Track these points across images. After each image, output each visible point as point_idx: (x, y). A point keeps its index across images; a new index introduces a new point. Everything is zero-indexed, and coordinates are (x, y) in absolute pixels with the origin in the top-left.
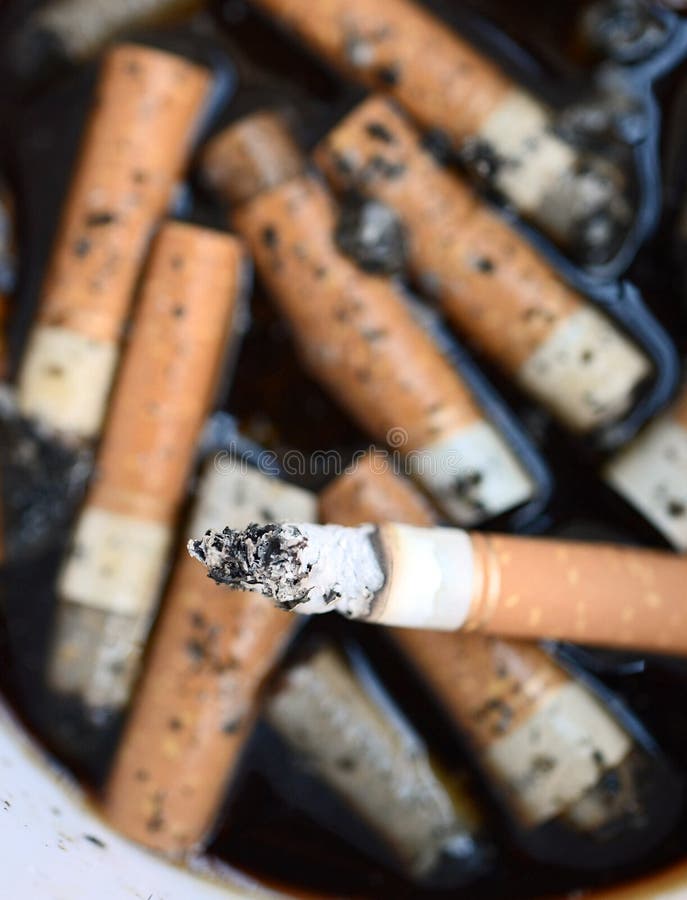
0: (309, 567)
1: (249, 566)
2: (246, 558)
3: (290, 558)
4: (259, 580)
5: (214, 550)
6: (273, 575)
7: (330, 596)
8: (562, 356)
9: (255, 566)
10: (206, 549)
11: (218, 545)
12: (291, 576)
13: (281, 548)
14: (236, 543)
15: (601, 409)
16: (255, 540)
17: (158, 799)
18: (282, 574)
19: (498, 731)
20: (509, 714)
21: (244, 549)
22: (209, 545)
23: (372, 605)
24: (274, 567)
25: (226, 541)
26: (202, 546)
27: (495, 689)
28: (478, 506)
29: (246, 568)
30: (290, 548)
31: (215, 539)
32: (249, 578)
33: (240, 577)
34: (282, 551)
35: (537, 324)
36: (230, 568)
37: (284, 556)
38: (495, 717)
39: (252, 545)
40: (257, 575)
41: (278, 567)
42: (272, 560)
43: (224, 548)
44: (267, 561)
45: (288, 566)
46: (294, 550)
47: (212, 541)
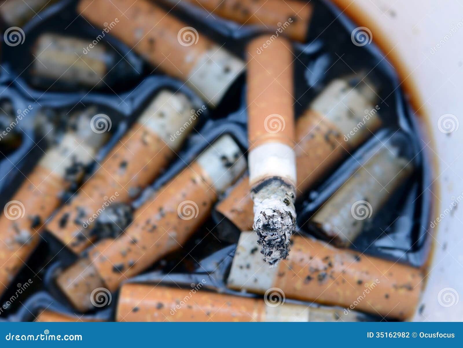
0: (274, 211)
1: (278, 238)
2: (274, 240)
3: (272, 220)
4: (284, 233)
5: (273, 256)
6: (280, 227)
7: (287, 202)
8: (163, 126)
9: (277, 236)
10: (272, 259)
11: (270, 253)
12: (280, 219)
13: (267, 223)
14: (268, 246)
15: (185, 107)
16: (265, 237)
17: (396, 287)
18: (279, 223)
19: (339, 136)
20: (330, 131)
21: (270, 241)
22: (270, 258)
23: (288, 186)
24: (276, 227)
25: (267, 251)
26: (271, 261)
27: (319, 139)
28: (236, 156)
29: (279, 240)
30: (266, 219)
31: (267, 256)
32: (283, 238)
33: (283, 243)
34: (268, 223)
35: (148, 139)
36: (280, 247)
37: (270, 223)
38: (332, 138)
39: (267, 237)
40: (282, 234)
41: (276, 225)
42: (273, 228)
43: (271, 250)
44: (274, 230)
45: (275, 220)
46: (267, 217)
47: (268, 257)
